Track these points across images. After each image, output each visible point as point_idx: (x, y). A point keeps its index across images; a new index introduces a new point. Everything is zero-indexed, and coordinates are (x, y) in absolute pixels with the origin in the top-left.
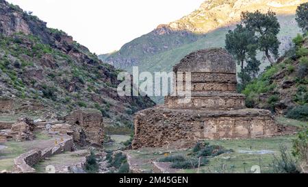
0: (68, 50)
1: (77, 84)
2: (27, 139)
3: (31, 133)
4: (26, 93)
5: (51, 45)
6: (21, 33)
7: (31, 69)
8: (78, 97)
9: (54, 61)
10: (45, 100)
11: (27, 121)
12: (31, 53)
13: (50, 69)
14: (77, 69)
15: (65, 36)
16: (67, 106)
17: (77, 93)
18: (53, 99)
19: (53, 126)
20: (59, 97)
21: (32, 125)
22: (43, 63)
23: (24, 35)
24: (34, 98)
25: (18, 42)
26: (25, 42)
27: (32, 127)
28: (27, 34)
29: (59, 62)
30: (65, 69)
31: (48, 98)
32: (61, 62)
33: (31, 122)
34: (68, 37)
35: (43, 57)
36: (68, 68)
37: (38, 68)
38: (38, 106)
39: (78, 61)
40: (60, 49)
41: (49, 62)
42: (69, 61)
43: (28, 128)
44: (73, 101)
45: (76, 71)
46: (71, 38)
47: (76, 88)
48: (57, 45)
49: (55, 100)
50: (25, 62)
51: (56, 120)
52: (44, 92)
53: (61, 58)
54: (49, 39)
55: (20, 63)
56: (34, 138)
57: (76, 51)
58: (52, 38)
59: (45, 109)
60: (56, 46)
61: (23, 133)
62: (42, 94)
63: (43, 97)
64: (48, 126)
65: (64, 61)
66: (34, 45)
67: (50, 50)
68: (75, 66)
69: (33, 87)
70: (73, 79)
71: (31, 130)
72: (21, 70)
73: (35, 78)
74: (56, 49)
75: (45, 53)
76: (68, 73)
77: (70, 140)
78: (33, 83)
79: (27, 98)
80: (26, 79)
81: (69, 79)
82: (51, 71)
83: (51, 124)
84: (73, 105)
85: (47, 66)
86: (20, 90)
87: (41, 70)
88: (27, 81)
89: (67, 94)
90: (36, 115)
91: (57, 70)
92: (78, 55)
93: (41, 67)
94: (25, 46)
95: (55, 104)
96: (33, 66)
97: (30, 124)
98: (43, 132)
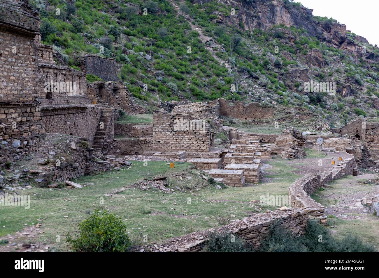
0: (341, 43)
1: (353, 86)
2: (296, 157)
3: (300, 149)
4: (289, 98)
5: (319, 38)
6: (282, 25)
7: (295, 69)
8: (355, 103)
9: (323, 58)
10: (312, 106)
11: (295, 134)
12: (294, 50)
13: (318, 68)
14: (353, 67)
15: (337, 25)
16: (340, 114)
17: (352, 97)
18: (322, 106)
19: (327, 141)
20: (330, 103)
21: (301, 139)
22: (309, 61)
23: (286, 27)
24: (299, 105)
25: (278, 36)
26: (286, 36)
27: (301, 141)
28: (289, 26)
29: (329, 59)
30: (337, 67)
31: (316, 105)
32: (331, 58)
33: (300, 135)
34: (341, 26)
35: (308, 54)
36: (341, 66)
37: (302, 67)
38: (305, 114)
39: (353, 57)
40: (330, 42)
41: (317, 59)
42: (342, 57)
43: (296, 143)
44: (347, 108)
45: (351, 70)
46: (344, 27)
47: (352, 92)
48: (326, 36)
49: (324, 108)
50: (288, 61)
51: (330, 133)
52: (310, 97)
53: (332, 53)
54: (315, 30)
55: (281, 62)
56: (304, 155)
57: (351, 43)
58: (319, 29)
59: (314, 118)
60: (325, 39)
61: (290, 150)
62: (308, 100)
63: (309, 103)
64: (320, 141)
65: (335, 58)
66: (298, 39)
67: (318, 44)
68: (350, 63)
69: (297, 91)
70: (347, 80)
71: (300, 145)
72: (283, 71)
73: (299, 80)
74: (324, 43)
75: (311, 48)
76: (341, 73)
77: (352, 160)
78: (297, 86)
79: (290, 105)
80: (288, 82)
81: (342, 81)
82: (319, 70)
83: (324, 138)
84: (348, 113)
85: (314, 65)
86: (282, 95)
87: (307, 70)
88: (290, 84)
89: (340, 100)
90: (303, 126)
91: (327, 70)
92: (353, 49)
93: (307, 67)
94: (287, 41)
95: (325, 112)
96: (297, 66)
97: (298, 138)
98: (315, 148)
